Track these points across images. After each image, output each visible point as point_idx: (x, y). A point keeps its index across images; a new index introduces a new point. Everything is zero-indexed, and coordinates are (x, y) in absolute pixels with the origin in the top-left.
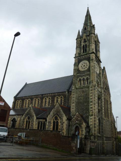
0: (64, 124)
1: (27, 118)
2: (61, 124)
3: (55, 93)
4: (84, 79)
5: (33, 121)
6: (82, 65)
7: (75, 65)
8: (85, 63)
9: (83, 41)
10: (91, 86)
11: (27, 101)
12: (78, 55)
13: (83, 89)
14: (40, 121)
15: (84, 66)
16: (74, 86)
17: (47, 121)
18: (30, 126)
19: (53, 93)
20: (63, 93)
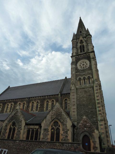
0: (68, 132)
1: (11, 123)
2: (64, 133)
3: (45, 96)
4: (84, 79)
5: (20, 128)
6: (80, 64)
7: (72, 63)
8: (84, 62)
9: (79, 42)
10: (96, 85)
11: (10, 105)
12: (76, 54)
13: (85, 89)
14: (31, 128)
15: (83, 65)
16: (73, 86)
17: (42, 128)
18: (15, 135)
19: (43, 96)
20: (55, 96)
